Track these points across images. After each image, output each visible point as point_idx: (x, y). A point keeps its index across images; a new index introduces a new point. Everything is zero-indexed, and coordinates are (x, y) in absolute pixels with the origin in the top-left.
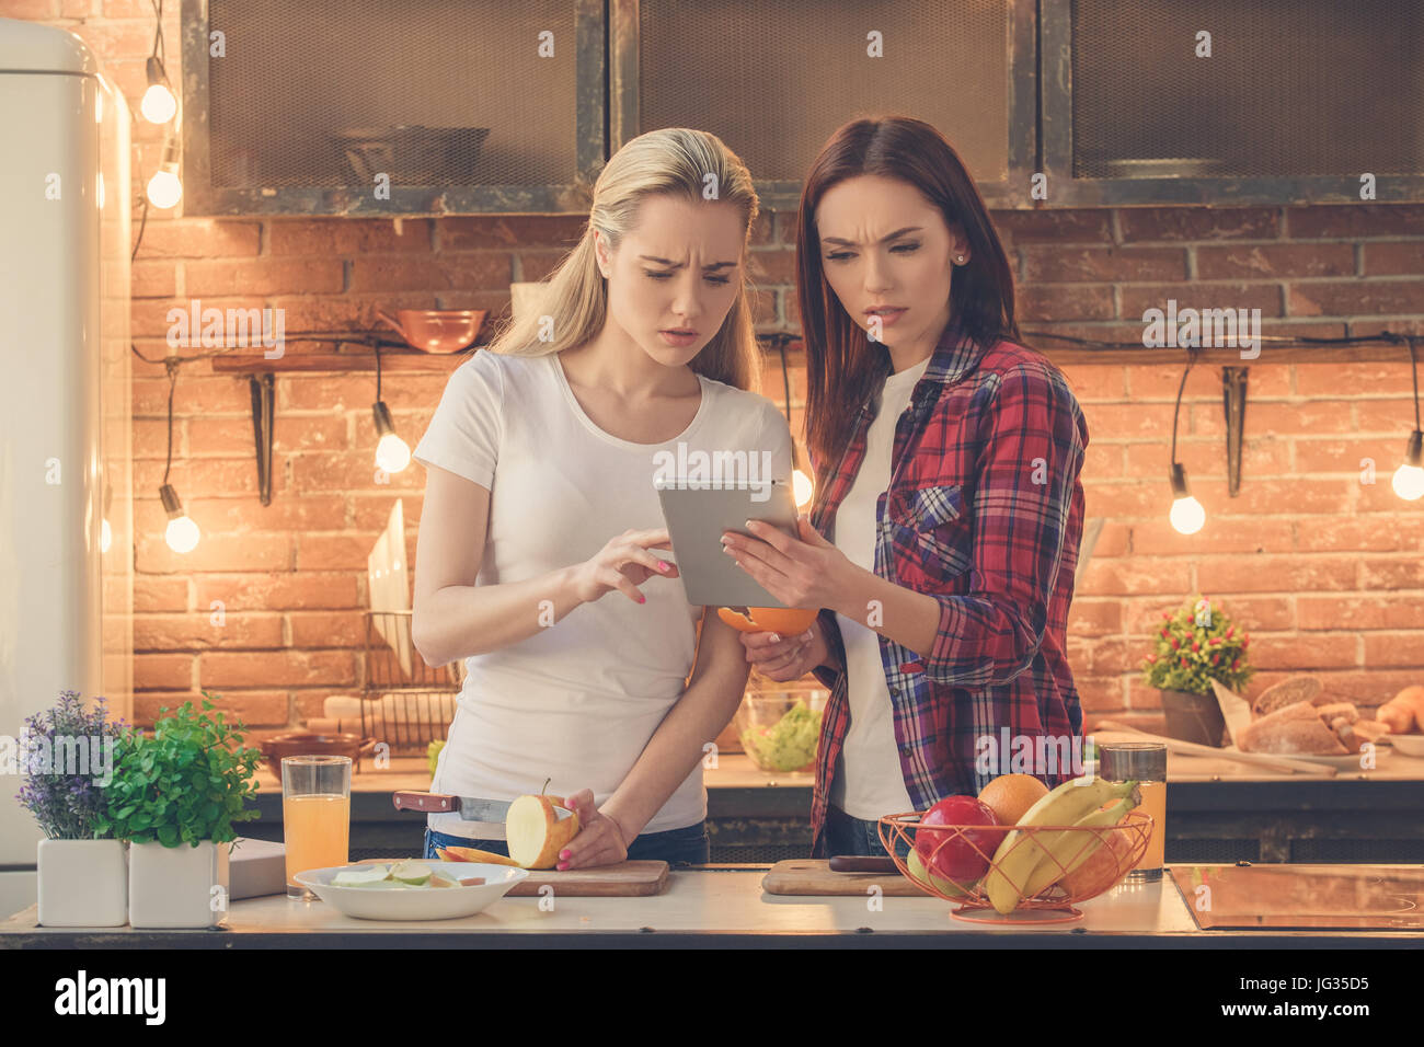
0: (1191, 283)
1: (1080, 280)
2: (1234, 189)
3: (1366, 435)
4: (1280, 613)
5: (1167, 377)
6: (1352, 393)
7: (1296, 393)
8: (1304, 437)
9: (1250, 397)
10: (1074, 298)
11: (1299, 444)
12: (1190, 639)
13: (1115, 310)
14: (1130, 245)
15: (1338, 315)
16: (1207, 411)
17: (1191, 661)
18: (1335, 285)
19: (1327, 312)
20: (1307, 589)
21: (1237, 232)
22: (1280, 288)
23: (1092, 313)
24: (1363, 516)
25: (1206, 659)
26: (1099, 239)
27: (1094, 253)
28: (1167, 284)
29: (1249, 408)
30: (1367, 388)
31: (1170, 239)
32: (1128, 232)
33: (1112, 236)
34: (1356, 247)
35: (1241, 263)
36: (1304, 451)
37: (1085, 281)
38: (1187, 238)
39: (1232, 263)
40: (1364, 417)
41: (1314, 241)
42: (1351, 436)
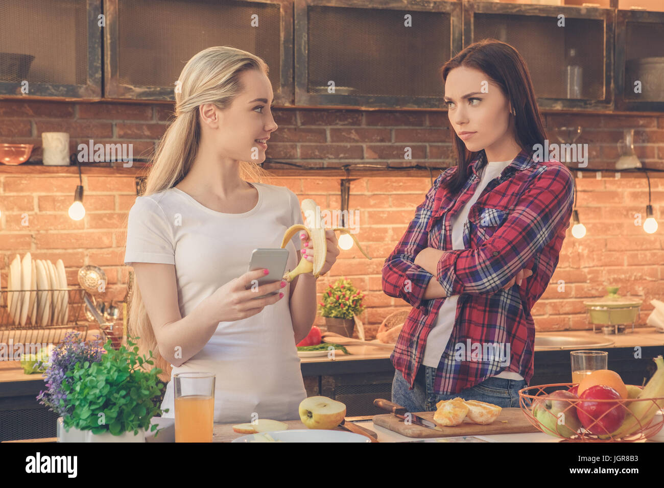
0: (327, 144)
1: (283, 142)
2: (372, 100)
3: (394, 209)
4: (362, 284)
5: (318, 184)
6: (389, 191)
7: (368, 191)
8: (371, 210)
9: (351, 193)
10: (281, 149)
11: (369, 212)
12: (344, 296)
13: (297, 155)
14: (303, 127)
15: (384, 158)
16: (334, 198)
17: (345, 305)
18: (384, 146)
19: (381, 157)
20: (372, 273)
21: (346, 122)
22: (362, 147)
23: (288, 156)
24: (393, 242)
25: (351, 304)
26: (290, 123)
27: (289, 129)
28: (318, 144)
29: (350, 197)
30: (395, 190)
31: (320, 125)
32: (303, 121)
33: (296, 122)
34: (391, 130)
35: (346, 135)
36: (371, 215)
37: (286, 142)
38: (326, 125)
39: (344, 136)
40: (395, 202)
41: (375, 127)
42: (389, 209)
